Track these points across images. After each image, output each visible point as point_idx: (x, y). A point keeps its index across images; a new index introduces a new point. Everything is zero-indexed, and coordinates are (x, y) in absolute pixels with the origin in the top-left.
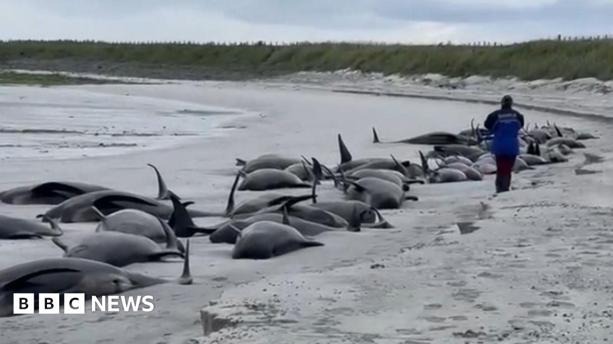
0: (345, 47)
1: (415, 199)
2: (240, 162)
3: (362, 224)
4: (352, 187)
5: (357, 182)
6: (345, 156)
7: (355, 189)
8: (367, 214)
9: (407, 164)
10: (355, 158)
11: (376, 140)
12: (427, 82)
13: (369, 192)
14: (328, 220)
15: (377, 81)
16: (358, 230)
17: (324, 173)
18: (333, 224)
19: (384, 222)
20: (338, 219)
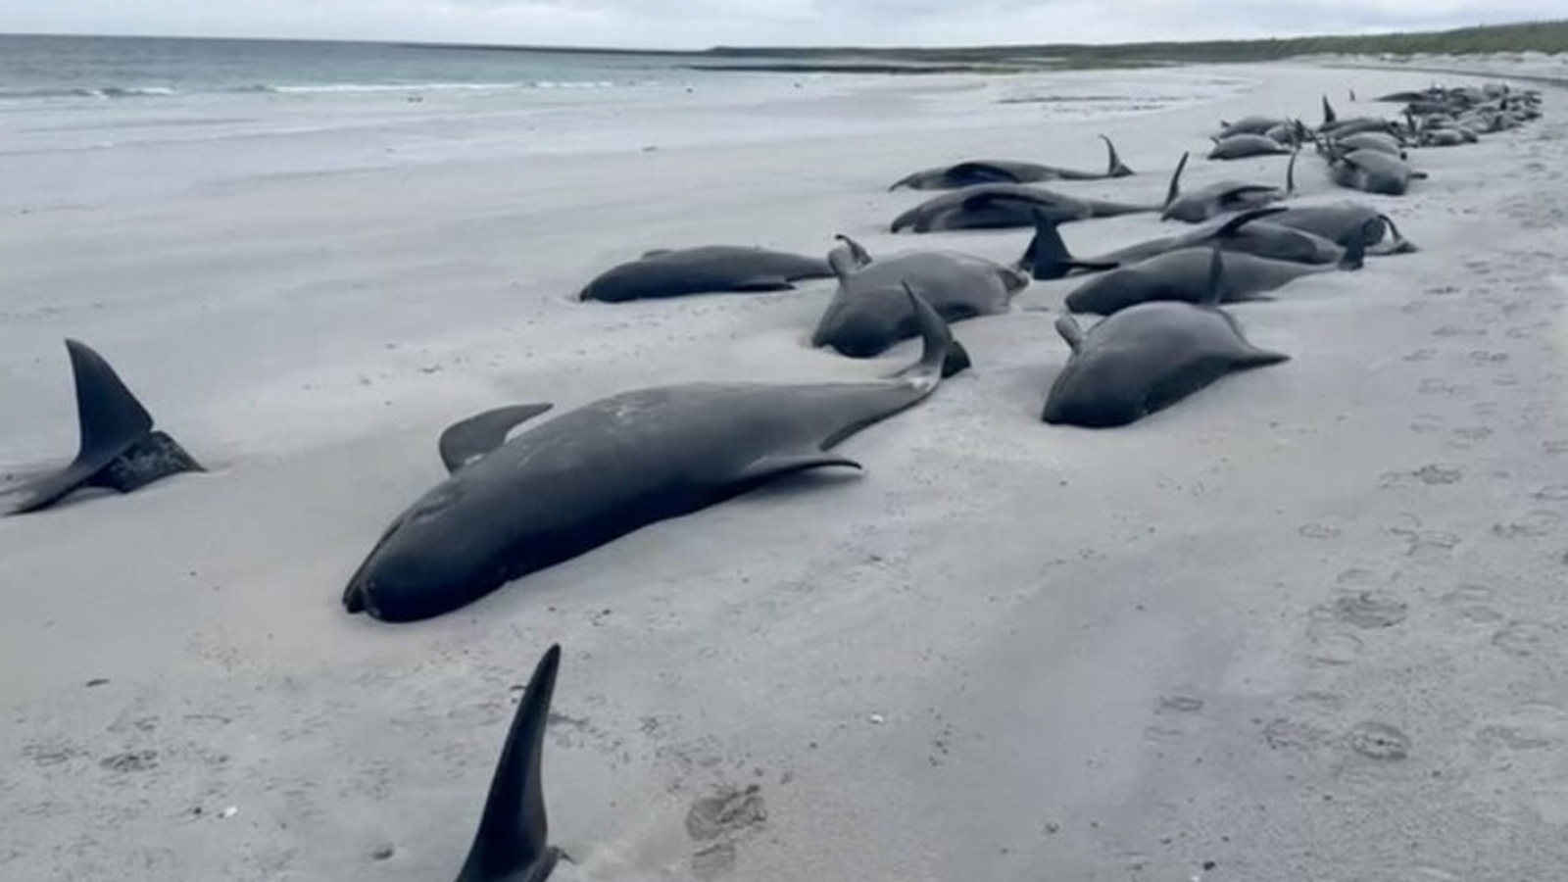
0: (1329, 39)
1: (1423, 176)
2: (1225, 124)
3: (1368, 249)
4: (1340, 163)
5: (1348, 156)
6: (1329, 115)
7: (1346, 166)
8: (1372, 226)
9: (1394, 124)
10: (1340, 117)
11: (1353, 97)
12: (1383, 59)
13: (1366, 170)
14: (1303, 251)
15: (1350, 59)
16: (1358, 265)
17: (1308, 135)
18: (1312, 258)
19: (1401, 242)
20: (1323, 244)
